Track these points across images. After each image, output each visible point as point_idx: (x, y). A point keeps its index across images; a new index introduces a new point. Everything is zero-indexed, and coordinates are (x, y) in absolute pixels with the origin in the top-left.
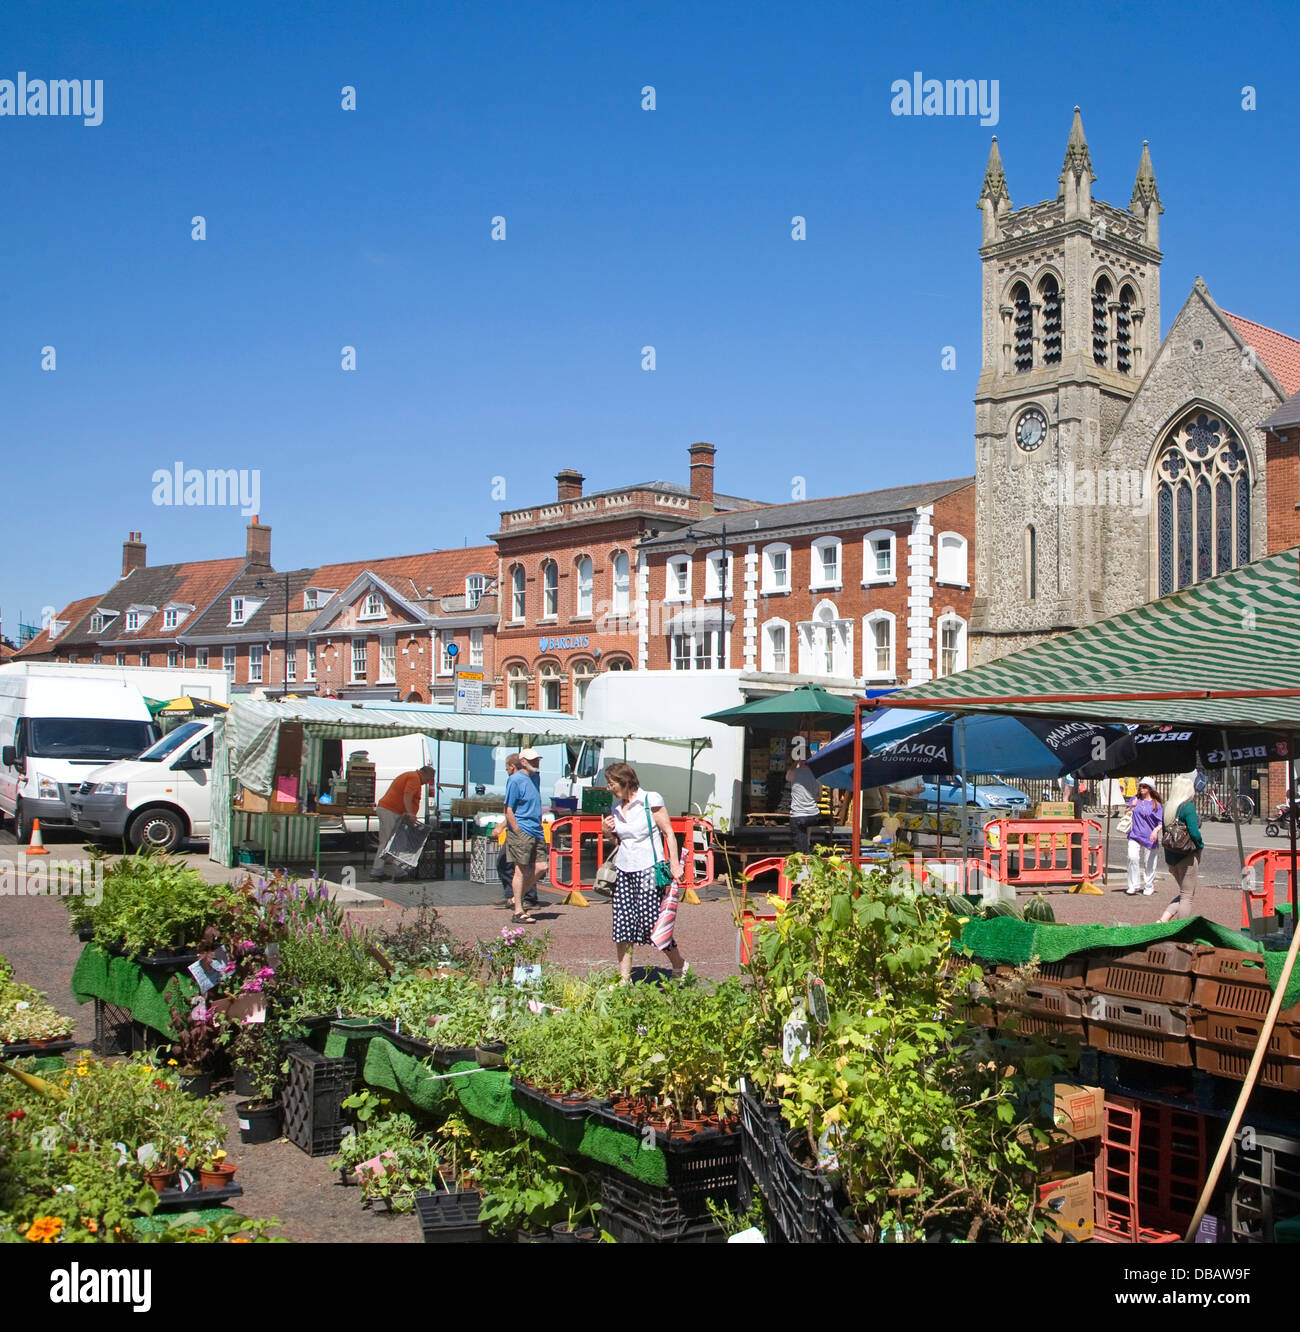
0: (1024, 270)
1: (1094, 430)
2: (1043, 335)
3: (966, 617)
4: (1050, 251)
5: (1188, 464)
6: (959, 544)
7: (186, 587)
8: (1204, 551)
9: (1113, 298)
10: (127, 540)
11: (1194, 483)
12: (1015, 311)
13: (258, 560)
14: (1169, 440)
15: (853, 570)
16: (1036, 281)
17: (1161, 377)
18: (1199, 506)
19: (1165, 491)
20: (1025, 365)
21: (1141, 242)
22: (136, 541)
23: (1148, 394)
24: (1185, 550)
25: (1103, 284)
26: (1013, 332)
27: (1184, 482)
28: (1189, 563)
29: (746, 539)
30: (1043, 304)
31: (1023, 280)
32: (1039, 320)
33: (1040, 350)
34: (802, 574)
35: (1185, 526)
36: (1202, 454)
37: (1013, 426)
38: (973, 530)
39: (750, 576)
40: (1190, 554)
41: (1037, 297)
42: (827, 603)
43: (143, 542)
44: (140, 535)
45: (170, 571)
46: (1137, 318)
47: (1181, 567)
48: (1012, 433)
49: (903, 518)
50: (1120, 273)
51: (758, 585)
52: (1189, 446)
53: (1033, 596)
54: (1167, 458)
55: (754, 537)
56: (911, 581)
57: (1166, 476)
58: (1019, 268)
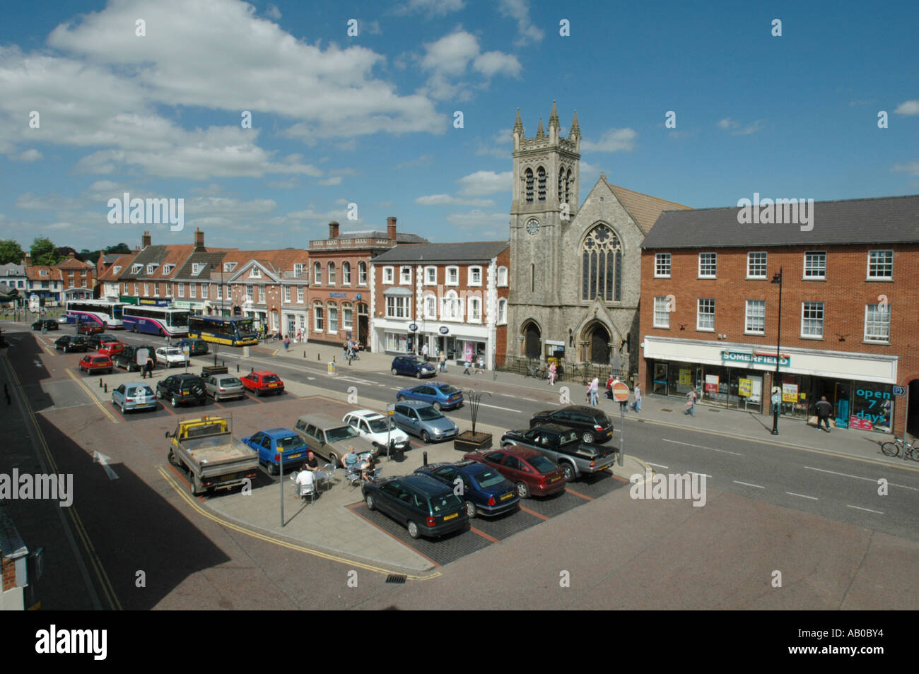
0: (531, 163)
1: (559, 229)
2: (538, 190)
3: (507, 298)
4: (542, 157)
5: (596, 244)
6: (504, 270)
7: (170, 255)
8: (601, 278)
9: (564, 175)
10: (143, 235)
11: (598, 252)
12: (526, 179)
13: (200, 247)
14: (588, 235)
15: (463, 280)
16: (536, 168)
17: (586, 210)
18: (600, 260)
19: (586, 255)
20: (530, 200)
21: (574, 151)
22: (147, 235)
23: (580, 216)
24: (594, 277)
25: (562, 170)
26: (525, 187)
27: (594, 251)
28: (595, 282)
29: (417, 263)
30: (538, 177)
31: (530, 167)
32: (537, 184)
33: (536, 196)
34: (441, 280)
35: (594, 268)
36: (602, 241)
37: (525, 224)
38: (509, 264)
39: (419, 277)
40: (596, 278)
41: (536, 175)
42: (452, 291)
43: (150, 235)
44: (148, 233)
45: (162, 248)
46: (572, 181)
47: (592, 283)
48: (525, 227)
49: (486, 262)
50: (567, 165)
51: (423, 281)
52: (597, 238)
53: (533, 290)
54: (587, 241)
55: (421, 263)
56: (488, 286)
57: (587, 248)
58: (529, 162)
